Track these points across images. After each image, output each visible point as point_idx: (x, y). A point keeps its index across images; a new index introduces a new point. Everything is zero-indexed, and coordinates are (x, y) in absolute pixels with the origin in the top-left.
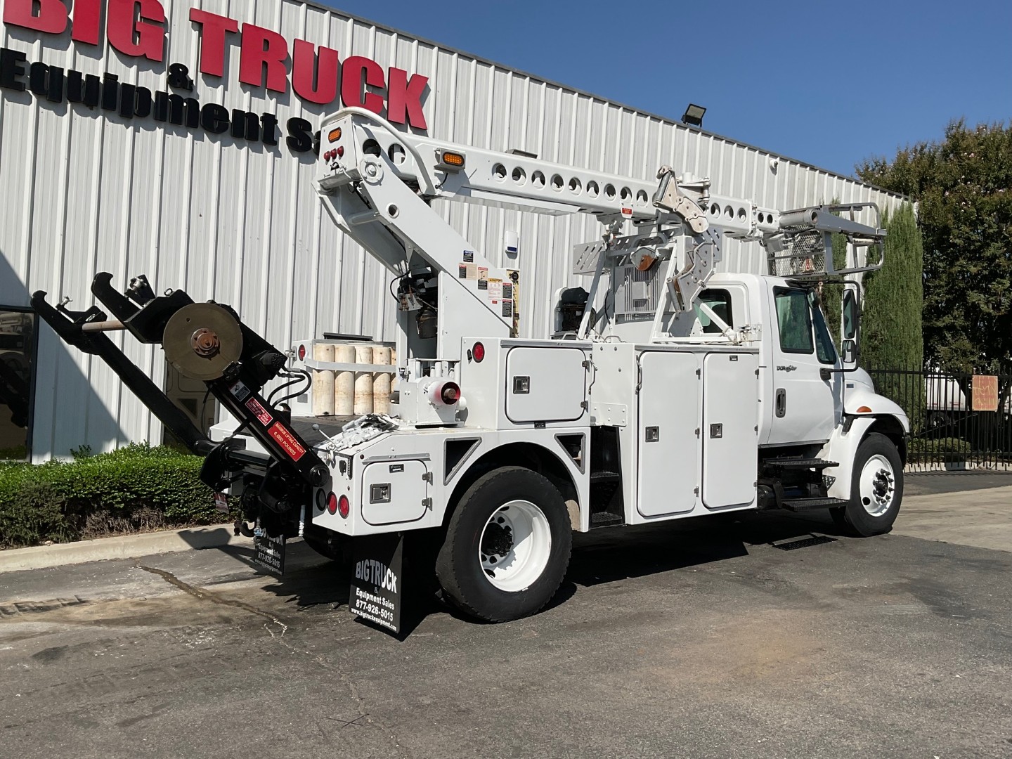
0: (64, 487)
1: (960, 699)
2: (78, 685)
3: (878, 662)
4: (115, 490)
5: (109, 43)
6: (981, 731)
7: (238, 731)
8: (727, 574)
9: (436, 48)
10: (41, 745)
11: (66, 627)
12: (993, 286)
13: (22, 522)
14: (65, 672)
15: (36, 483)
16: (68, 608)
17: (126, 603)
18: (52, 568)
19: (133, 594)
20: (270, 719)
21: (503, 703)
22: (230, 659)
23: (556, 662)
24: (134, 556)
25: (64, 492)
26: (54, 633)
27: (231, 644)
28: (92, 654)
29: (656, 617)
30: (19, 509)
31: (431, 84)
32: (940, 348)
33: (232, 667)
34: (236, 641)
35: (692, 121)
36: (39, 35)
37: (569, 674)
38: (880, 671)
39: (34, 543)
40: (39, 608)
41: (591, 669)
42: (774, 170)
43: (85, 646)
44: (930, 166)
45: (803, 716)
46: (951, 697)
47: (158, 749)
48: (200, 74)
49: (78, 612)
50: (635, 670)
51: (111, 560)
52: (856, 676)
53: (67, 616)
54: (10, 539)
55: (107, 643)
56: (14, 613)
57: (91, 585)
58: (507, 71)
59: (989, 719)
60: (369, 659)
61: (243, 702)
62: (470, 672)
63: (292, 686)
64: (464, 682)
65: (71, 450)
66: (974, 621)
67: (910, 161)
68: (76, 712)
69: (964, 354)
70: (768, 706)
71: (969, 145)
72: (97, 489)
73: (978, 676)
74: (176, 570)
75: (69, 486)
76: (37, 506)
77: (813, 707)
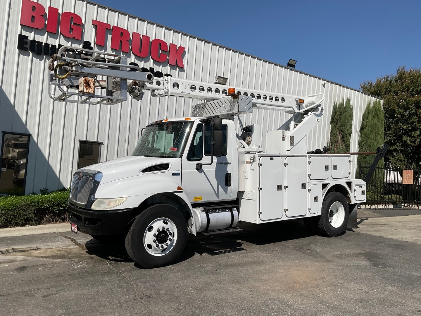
0: (35, 204)
1: (375, 300)
2: (30, 281)
3: (345, 284)
4: (55, 205)
5: (61, 33)
6: (379, 313)
7: (88, 301)
8: (292, 246)
9: (189, 36)
10: (12, 303)
11: (30, 258)
12: (413, 134)
13: (19, 217)
14: (26, 276)
15: (25, 202)
16: (32, 251)
17: (55, 250)
18: (29, 235)
19: (58, 247)
20: (100, 297)
21: (192, 295)
22: (90, 273)
23: (217, 279)
24: (61, 232)
25: (35, 206)
26: (25, 260)
27: (92, 267)
28: (37, 269)
29: (259, 263)
30: (17, 212)
31: (186, 50)
32: (391, 158)
33: (90, 276)
34: (94, 266)
35: (291, 66)
36: (34, 29)
37: (220, 284)
38: (345, 287)
39: (23, 225)
40: (21, 250)
41: (230, 283)
42: (324, 86)
43: (35, 266)
44: (389, 84)
45: (309, 304)
46: (371, 299)
47: (55, 307)
48: (96, 45)
49: (36, 253)
50: (247, 283)
51: (52, 233)
52: (335, 289)
53: (31, 254)
54: (13, 223)
55: (44, 265)
56: (11, 252)
57: (43, 242)
58: (217, 46)
59: (384, 308)
60: (144, 275)
61: (91, 290)
62: (182, 282)
63: (112, 284)
64: (179, 285)
65: (40, 189)
66: (388, 269)
67: (382, 82)
68: (27, 291)
69: (401, 161)
70: (297, 300)
71: (406, 77)
72: (48, 205)
73: (384, 291)
74: (76, 238)
75: (37, 204)
76: (24, 211)
77: (315, 301)
